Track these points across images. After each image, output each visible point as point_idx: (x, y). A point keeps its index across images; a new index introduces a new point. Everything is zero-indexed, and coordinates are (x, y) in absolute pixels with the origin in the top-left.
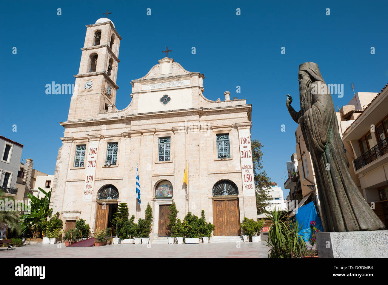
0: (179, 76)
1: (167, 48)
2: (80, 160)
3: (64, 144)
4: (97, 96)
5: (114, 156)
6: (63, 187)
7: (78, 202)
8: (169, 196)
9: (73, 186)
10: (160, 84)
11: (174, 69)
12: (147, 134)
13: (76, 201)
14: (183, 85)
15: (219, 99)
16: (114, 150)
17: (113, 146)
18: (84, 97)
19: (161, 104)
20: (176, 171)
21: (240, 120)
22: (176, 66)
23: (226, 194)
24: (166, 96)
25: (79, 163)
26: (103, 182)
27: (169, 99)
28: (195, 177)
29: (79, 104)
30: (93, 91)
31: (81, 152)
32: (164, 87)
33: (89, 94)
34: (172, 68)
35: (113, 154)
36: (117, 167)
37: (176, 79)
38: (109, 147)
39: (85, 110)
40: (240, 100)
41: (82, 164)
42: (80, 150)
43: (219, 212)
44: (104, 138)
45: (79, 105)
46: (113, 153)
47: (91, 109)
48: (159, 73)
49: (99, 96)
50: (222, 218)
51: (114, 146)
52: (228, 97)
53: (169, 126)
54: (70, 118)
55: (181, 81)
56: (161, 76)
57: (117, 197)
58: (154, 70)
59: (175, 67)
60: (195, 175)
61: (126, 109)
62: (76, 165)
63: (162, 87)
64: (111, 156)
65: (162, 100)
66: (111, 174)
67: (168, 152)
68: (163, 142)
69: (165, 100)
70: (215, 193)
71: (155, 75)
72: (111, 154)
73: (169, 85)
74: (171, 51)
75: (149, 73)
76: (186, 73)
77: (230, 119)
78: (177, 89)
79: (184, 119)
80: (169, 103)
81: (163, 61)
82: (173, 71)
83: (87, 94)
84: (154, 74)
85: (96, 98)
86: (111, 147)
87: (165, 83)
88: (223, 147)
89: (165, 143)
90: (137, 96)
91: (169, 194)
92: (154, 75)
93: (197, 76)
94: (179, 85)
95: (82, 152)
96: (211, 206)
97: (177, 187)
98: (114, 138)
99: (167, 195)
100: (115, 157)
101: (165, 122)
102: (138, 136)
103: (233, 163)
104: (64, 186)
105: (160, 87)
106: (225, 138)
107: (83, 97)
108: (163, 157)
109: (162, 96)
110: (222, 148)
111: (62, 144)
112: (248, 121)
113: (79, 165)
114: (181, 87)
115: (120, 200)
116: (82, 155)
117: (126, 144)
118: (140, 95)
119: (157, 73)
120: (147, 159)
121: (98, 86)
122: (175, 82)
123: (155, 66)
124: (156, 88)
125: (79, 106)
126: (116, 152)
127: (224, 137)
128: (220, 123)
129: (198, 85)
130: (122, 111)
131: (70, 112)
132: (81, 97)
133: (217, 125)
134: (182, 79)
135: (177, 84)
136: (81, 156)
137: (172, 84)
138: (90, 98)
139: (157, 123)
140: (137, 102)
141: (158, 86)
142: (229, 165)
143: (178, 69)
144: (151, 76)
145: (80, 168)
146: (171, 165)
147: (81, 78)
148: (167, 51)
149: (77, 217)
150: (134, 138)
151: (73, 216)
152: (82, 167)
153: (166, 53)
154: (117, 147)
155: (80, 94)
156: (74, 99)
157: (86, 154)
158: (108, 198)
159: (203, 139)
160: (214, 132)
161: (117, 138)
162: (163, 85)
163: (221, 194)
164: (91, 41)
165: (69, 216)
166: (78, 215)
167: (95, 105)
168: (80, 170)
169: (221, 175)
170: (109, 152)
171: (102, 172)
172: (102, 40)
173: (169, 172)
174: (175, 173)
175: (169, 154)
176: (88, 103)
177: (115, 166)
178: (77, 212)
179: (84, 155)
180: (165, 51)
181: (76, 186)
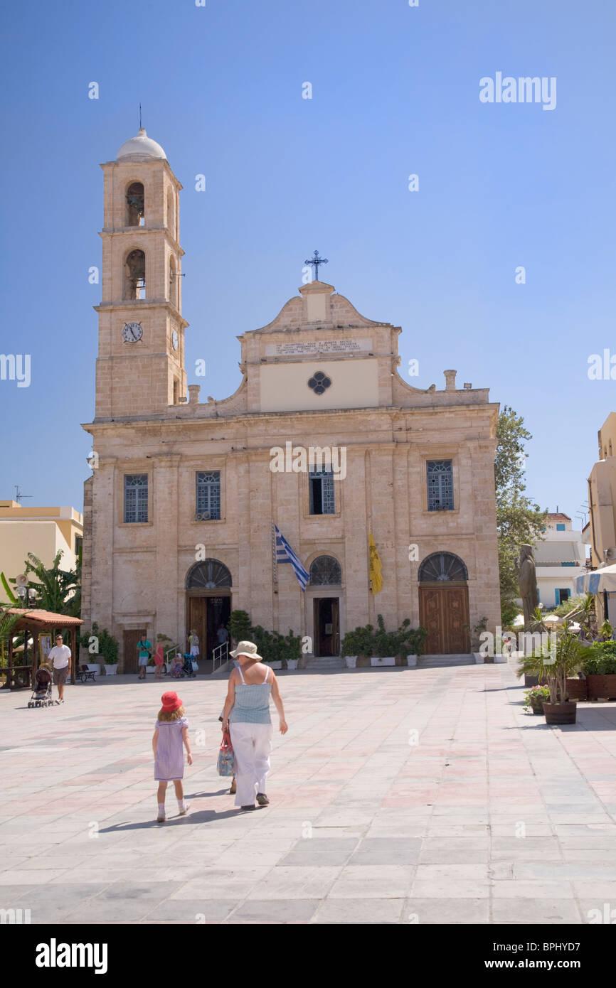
0: (348, 328)
2: (137, 507)
3: (97, 472)
4: (157, 363)
5: (212, 499)
6: (107, 564)
7: (146, 594)
9: (130, 561)
10: (306, 344)
11: (335, 309)
13: (142, 592)
14: (355, 350)
16: (212, 488)
17: (207, 479)
18: (127, 363)
19: (311, 393)
20: (348, 535)
22: (339, 304)
23: (443, 577)
24: (320, 376)
25: (134, 513)
27: (328, 382)
28: (385, 545)
29: (117, 379)
30: (145, 347)
31: (137, 491)
32: (314, 352)
33: (138, 354)
34: (332, 307)
35: (209, 497)
36: (221, 523)
38: (200, 481)
39: (134, 396)
41: (143, 517)
42: (133, 484)
43: (430, 610)
44: (188, 460)
45: (118, 382)
46: (209, 494)
47: (148, 394)
48: (301, 318)
49: (163, 363)
50: (437, 622)
51: (211, 478)
52: (450, 381)
54: (101, 411)
55: (353, 341)
56: (308, 326)
57: (229, 582)
58: (291, 310)
59: (339, 306)
60: (385, 543)
61: (232, 399)
62: (129, 518)
63: (309, 353)
64: (206, 499)
65: (312, 383)
66: (210, 537)
67: (329, 496)
68: (318, 475)
69: (320, 383)
70: (422, 577)
71: (292, 324)
72: (206, 495)
73: (325, 348)
74: (325, 261)
76: (362, 321)
78: (343, 359)
79: (361, 428)
80: (329, 392)
81: (310, 288)
82: (333, 315)
83: (133, 355)
84: (291, 319)
85: (157, 367)
86: (205, 481)
87: (317, 343)
88: (440, 487)
89: (322, 476)
90: (257, 372)
92: (292, 321)
93: (387, 331)
94: (348, 350)
95: (140, 490)
96: (416, 601)
97: (351, 567)
98: (209, 461)
100: (217, 501)
102: (265, 460)
103: (459, 520)
104: (110, 563)
105: (305, 352)
106: (444, 470)
107: (123, 363)
109: (311, 375)
110: (438, 489)
113: (137, 518)
115: (237, 590)
116: (140, 497)
117: (239, 477)
119: (296, 316)
120: (288, 509)
121: (159, 337)
122: (338, 342)
124: (296, 353)
125: (119, 385)
126: (215, 491)
127: (441, 467)
128: (436, 438)
129: (390, 354)
130: (223, 402)
132: (119, 362)
133: (429, 443)
135: (343, 347)
136: (137, 500)
137: (332, 347)
138: (143, 368)
139: (304, 433)
140: (258, 384)
141: (299, 349)
142: (451, 525)
144: (285, 324)
145: (140, 524)
146: (338, 523)
147: (113, 313)
148: (316, 262)
149: (147, 624)
150: (256, 464)
151: (139, 622)
152: (145, 524)
153: (314, 267)
154: (218, 480)
155: (114, 353)
156: (105, 367)
157: (150, 495)
158: (207, 586)
159: (401, 471)
160: (422, 456)
161: (217, 460)
162: (312, 349)
163: (435, 579)
164: (120, 212)
165: (129, 622)
166: (149, 619)
167: (158, 384)
168: (142, 528)
169: (436, 543)
170: (201, 490)
171: (191, 532)
172: (149, 212)
173: (334, 536)
174: (346, 538)
175: (332, 500)
176: (139, 376)
177: (219, 521)
178: (147, 614)
179: (146, 497)
180: (311, 260)
181: (137, 561)
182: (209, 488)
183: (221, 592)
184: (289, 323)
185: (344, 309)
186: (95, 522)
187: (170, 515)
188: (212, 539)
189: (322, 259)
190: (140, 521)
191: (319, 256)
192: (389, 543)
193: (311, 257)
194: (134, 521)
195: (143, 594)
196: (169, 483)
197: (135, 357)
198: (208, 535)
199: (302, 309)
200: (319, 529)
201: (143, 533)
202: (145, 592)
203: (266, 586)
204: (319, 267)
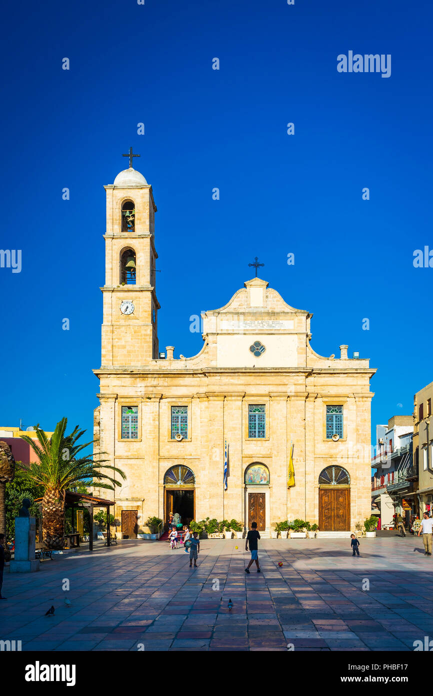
0: (278, 313)
1: (256, 259)
2: (130, 429)
3: (103, 403)
4: (145, 330)
5: (182, 425)
7: (137, 487)
8: (262, 483)
9: (126, 465)
10: (248, 322)
11: (269, 299)
12: (233, 398)
13: (134, 485)
14: (282, 328)
15: (334, 355)
16: (182, 417)
17: (179, 411)
18: (123, 329)
19: (251, 355)
20: (274, 452)
21: (358, 389)
22: (272, 295)
23: (334, 483)
24: (257, 344)
25: (128, 433)
26: (171, 462)
27: (263, 349)
28: (299, 460)
29: (116, 340)
30: (137, 319)
31: (130, 417)
32: (254, 328)
33: (131, 323)
34: (267, 297)
35: (180, 423)
36: (189, 442)
37: (273, 318)
38: (174, 413)
39: (129, 352)
40: (361, 360)
41: (134, 435)
42: (127, 413)
44: (166, 398)
45: (117, 342)
47: (138, 351)
48: (246, 303)
49: (149, 330)
51: (181, 411)
52: (344, 353)
53: (264, 390)
54: (105, 362)
55: (281, 322)
56: (250, 310)
57: (193, 481)
58: (239, 297)
59: (272, 297)
60: (299, 458)
61: (197, 357)
62: (125, 435)
63: (251, 328)
64: (178, 425)
65: (252, 349)
66: (181, 450)
67: (261, 426)
68: (254, 411)
69: (257, 349)
70: (320, 482)
71: (239, 307)
72: (178, 422)
73: (261, 325)
74: (262, 265)
75: (230, 301)
76: (288, 308)
77: (347, 386)
78: (274, 334)
79: (285, 381)
80: (263, 355)
81: (252, 283)
82: (268, 303)
83: (127, 324)
85: (145, 333)
86: (177, 413)
87: (256, 322)
88: (335, 422)
89: (257, 412)
90: (215, 339)
91: (262, 481)
93: (304, 316)
94: (277, 328)
95: (132, 417)
96: (317, 497)
97: (276, 473)
98: (181, 400)
99: (260, 482)
100: (185, 427)
101: (258, 383)
102: (219, 400)
103: (347, 445)
105: (248, 328)
106: (337, 412)
107: (121, 329)
108: (255, 432)
109: (252, 344)
110: (332, 424)
111: (99, 404)
112: (369, 392)
113: (130, 436)
114: (280, 332)
115: (198, 486)
116: (132, 422)
117: (201, 411)
118: (219, 336)
119: (243, 303)
120: (234, 433)
121: (145, 312)
122: (271, 322)
123: (240, 290)
124: (242, 328)
125: (118, 344)
126: (184, 420)
127: (335, 410)
128: (333, 391)
129: (305, 332)
130: (191, 359)
131: (103, 352)
132: (119, 328)
133: (329, 394)
134: (281, 318)
135: (274, 325)
136: (130, 423)
137: (266, 325)
138: (135, 332)
139: (246, 383)
140: (216, 348)
141: (245, 326)
142: (340, 448)
143: (276, 301)
144: (235, 307)
145: (133, 440)
146: (266, 444)
147: (113, 293)
148: (256, 265)
149: (138, 507)
150: (214, 402)
151: (132, 505)
152: (136, 440)
153: (255, 269)
154: (186, 413)
155: (115, 321)
156: (108, 331)
157: (139, 420)
158: (178, 483)
159: (310, 411)
160: (324, 402)
161: (186, 400)
162: (253, 325)
163: (329, 483)
164: (118, 221)
165: (126, 505)
166: (140, 503)
167: (145, 344)
168: (134, 443)
169: (330, 459)
170: (174, 420)
171: (168, 447)
172: (138, 223)
173: (264, 453)
174: (273, 455)
175: (264, 428)
176: (132, 339)
177: (187, 440)
178: (137, 500)
179: (137, 422)
180: (252, 263)
181: (131, 465)
182: (180, 418)
183: (188, 486)
184: (238, 306)
185: (275, 299)
186: (102, 438)
187: (154, 435)
188: (182, 452)
189: (260, 263)
190: (132, 437)
191: (258, 261)
192: (302, 459)
193: (253, 261)
194: (128, 437)
195: (135, 487)
196: (153, 413)
197: (129, 325)
198: (179, 449)
199: (247, 297)
200: (255, 448)
201: (134, 447)
202: (136, 485)
203: (220, 485)
204: (258, 269)
